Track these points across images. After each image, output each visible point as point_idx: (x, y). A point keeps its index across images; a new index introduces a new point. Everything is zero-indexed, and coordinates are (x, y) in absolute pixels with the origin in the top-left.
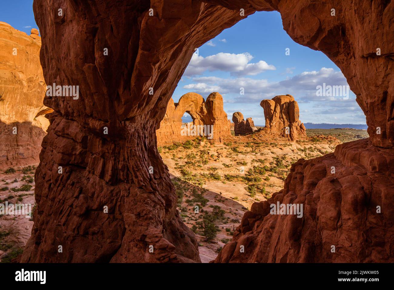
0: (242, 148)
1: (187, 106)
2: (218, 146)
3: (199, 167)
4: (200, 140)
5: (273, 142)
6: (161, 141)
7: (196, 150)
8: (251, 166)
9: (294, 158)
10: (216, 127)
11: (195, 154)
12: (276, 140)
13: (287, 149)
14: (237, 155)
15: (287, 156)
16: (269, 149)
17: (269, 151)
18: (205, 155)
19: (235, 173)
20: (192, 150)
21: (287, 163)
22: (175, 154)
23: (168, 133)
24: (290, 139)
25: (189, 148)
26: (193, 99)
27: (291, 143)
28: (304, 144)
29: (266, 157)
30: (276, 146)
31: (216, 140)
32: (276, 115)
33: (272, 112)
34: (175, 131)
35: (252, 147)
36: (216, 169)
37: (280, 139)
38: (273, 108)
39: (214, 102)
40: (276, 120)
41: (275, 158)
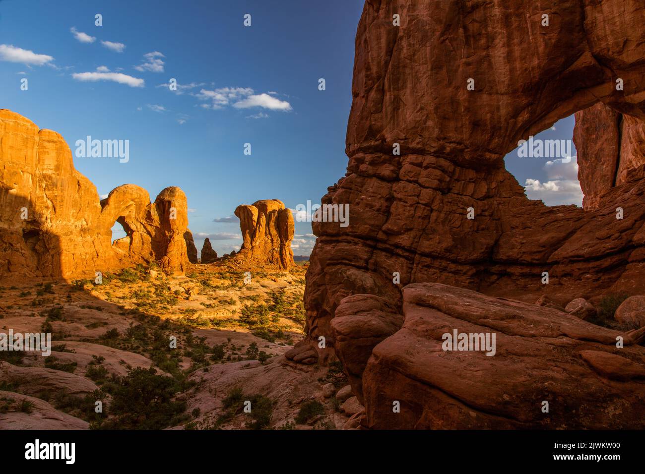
0: (215, 282)
1: (123, 207)
2: (179, 277)
3: (165, 310)
4: (146, 268)
5: (259, 270)
6: (74, 271)
7: (146, 284)
8: (241, 305)
9: (296, 292)
10: (176, 244)
11: (146, 290)
12: (262, 268)
13: (282, 281)
14: (215, 291)
15: (285, 290)
16: (258, 282)
17: (258, 284)
18: (165, 292)
19: (225, 315)
20: (140, 285)
21: (289, 299)
22: (111, 291)
23: (88, 256)
24: (282, 267)
25: (133, 281)
26: (135, 196)
27: (284, 273)
28: (299, 275)
29: (257, 292)
30: (266, 276)
31: (175, 267)
32: (261, 230)
33: (255, 224)
34: (101, 251)
35: (230, 279)
36: (196, 311)
37: (268, 267)
38: (255, 218)
39: (172, 202)
40: (261, 238)
41: (270, 294)
